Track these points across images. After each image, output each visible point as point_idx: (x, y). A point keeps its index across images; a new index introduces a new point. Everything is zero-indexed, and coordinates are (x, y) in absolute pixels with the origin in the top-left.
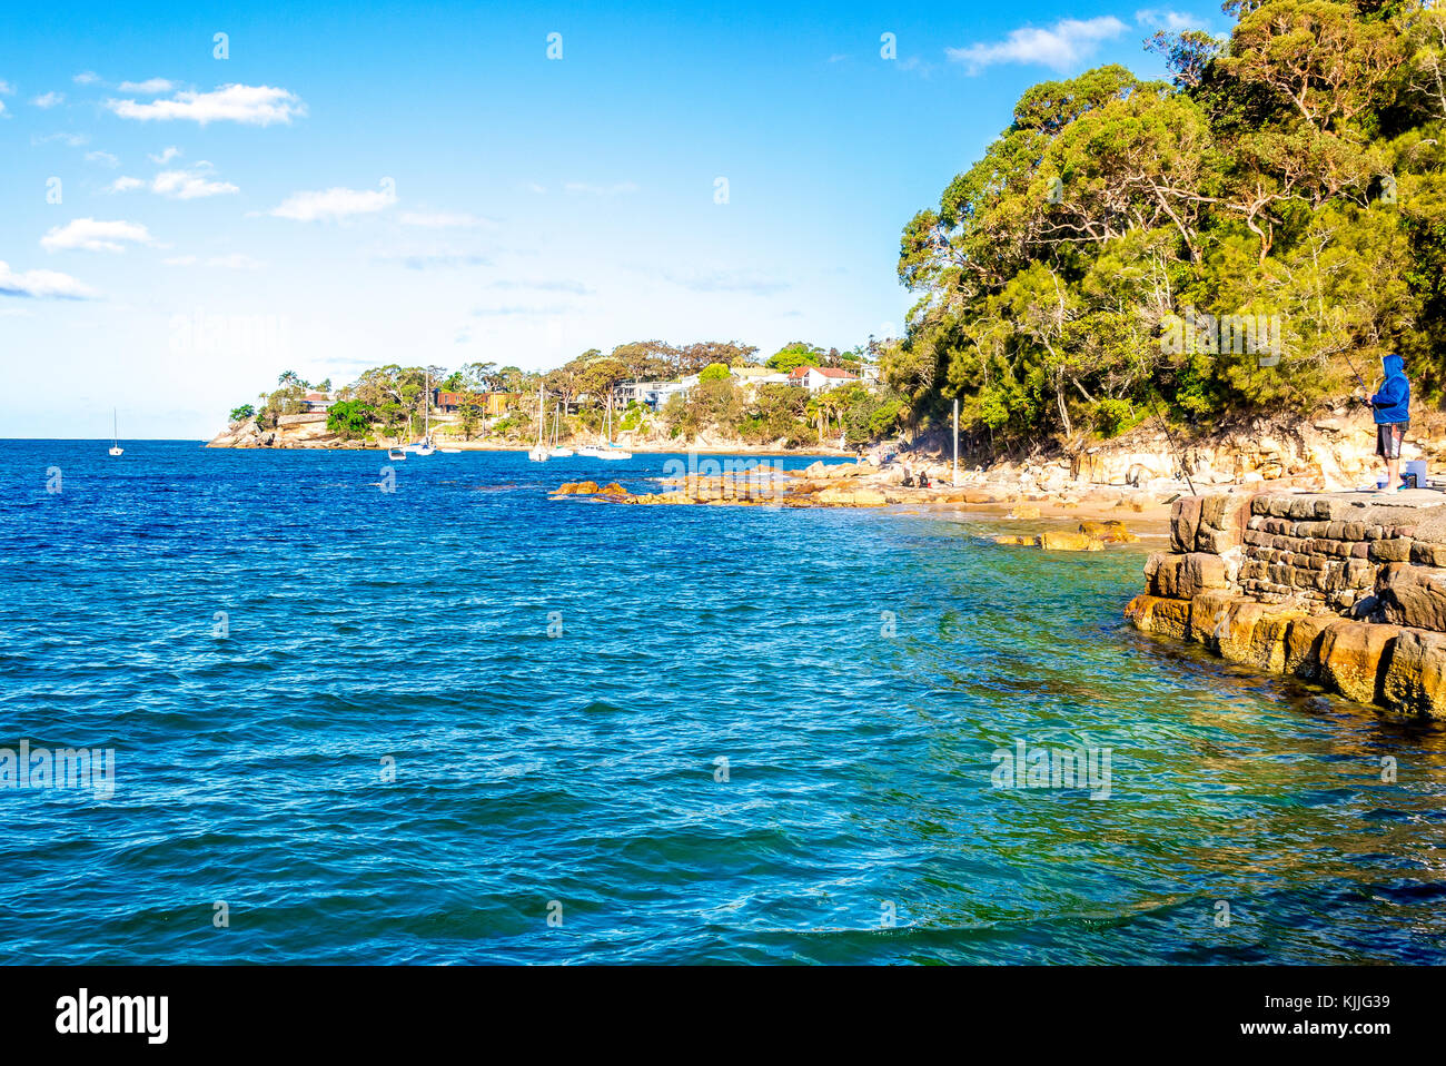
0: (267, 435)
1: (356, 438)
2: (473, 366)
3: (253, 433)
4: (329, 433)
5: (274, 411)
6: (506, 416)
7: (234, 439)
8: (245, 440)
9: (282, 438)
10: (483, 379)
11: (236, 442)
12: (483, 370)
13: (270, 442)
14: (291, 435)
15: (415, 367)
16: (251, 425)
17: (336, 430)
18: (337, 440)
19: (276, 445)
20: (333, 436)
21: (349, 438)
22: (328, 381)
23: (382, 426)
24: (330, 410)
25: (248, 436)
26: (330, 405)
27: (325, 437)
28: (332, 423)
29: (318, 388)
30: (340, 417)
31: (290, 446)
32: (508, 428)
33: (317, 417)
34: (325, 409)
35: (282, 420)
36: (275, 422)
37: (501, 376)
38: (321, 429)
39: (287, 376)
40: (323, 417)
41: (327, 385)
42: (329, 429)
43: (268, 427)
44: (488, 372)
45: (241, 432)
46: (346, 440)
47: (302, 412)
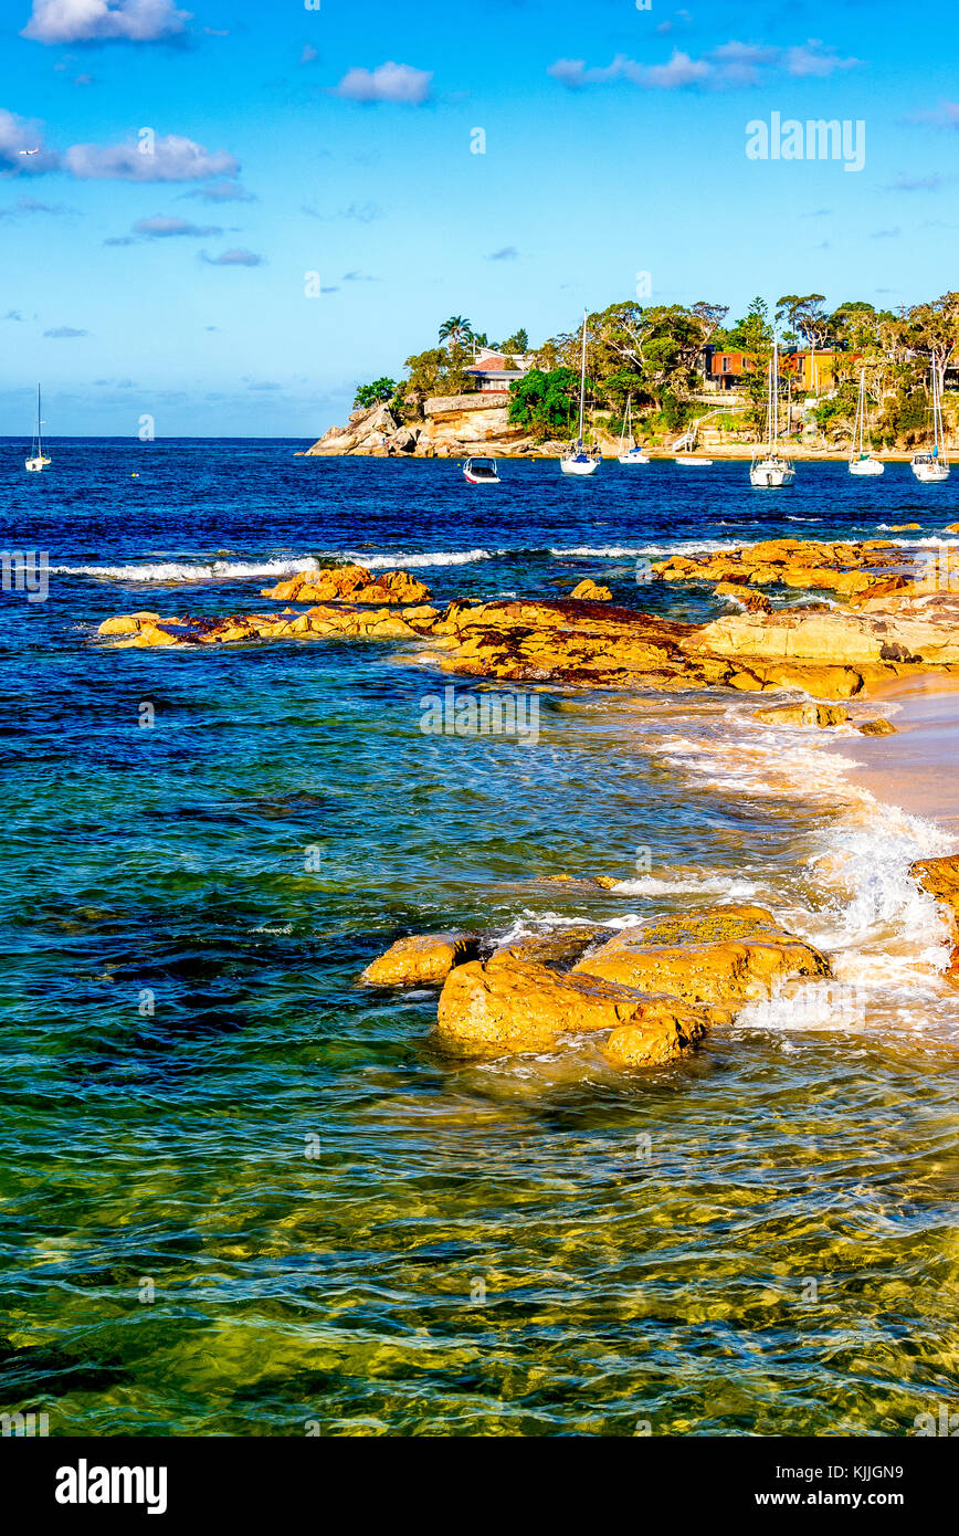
0: (404, 434)
1: (561, 436)
2: (782, 302)
3: (382, 429)
4: (512, 428)
5: (418, 389)
6: (832, 395)
7: (350, 439)
8: (368, 442)
9: (434, 440)
10: (800, 327)
11: (354, 446)
12: (802, 310)
13: (411, 446)
14: (448, 433)
15: (669, 306)
16: (380, 414)
17: (525, 423)
18: (527, 441)
19: (420, 451)
20: (519, 434)
21: (548, 437)
22: (522, 334)
23: (607, 415)
24: (515, 386)
25: (375, 437)
26: (517, 378)
27: (507, 435)
28: (518, 411)
29: (504, 348)
30: (533, 398)
31: (443, 452)
32: (832, 417)
33: (492, 400)
34: (507, 384)
35: (434, 405)
36: (421, 408)
37: (837, 321)
38: (498, 420)
39: (453, 326)
40: (503, 398)
41: (519, 343)
42: (511, 422)
43: (410, 419)
44: (809, 313)
45: (363, 428)
46: (542, 441)
47: (466, 392)
